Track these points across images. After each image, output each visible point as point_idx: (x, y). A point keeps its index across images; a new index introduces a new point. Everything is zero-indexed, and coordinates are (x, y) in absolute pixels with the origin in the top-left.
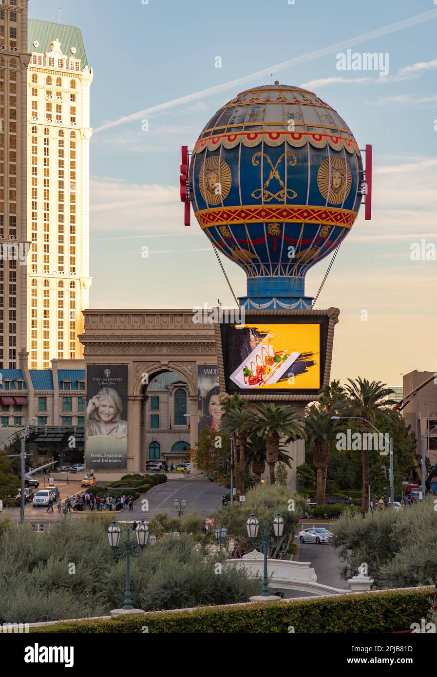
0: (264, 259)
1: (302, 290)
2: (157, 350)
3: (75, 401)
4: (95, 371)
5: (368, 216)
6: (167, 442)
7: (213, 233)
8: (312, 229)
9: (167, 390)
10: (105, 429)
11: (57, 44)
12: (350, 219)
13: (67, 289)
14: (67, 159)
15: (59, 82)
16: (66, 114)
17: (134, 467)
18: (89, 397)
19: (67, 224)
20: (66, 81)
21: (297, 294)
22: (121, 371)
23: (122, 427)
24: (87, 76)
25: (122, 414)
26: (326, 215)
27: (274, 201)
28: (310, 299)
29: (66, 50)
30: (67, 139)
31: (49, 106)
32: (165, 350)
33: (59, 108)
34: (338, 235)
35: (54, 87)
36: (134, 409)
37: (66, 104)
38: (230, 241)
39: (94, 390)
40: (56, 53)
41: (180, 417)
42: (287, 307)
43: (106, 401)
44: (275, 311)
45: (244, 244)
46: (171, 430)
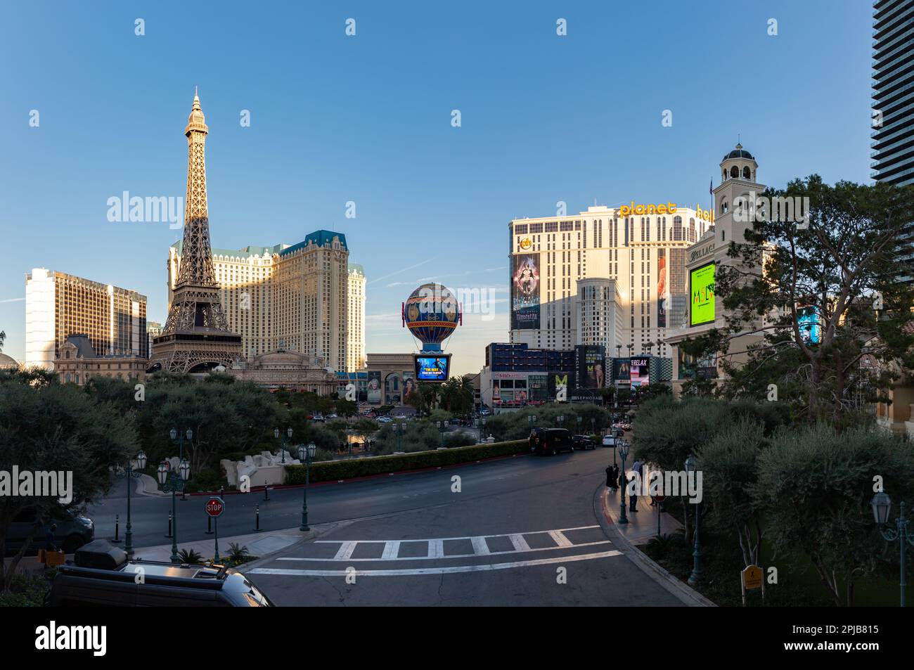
0: (429, 338)
1: (440, 348)
2: (390, 367)
3: (363, 383)
4: (371, 373)
5: (461, 325)
6: (391, 395)
7: (412, 330)
8: (443, 328)
9: (391, 379)
10: (374, 391)
11: (355, 270)
12: (455, 326)
13: (358, 347)
14: (358, 306)
15: (356, 282)
16: (358, 292)
17: (383, 403)
18: (369, 381)
19: (358, 327)
20: (358, 282)
21: (438, 349)
22: (379, 373)
23: (379, 391)
24: (364, 280)
25: (379, 387)
26: (448, 324)
27: (432, 320)
28: (442, 351)
29: (358, 273)
30: (358, 300)
31: (353, 290)
32: (392, 367)
33: (356, 290)
34: (452, 330)
35: (354, 284)
36: (383, 385)
37: (358, 289)
38: (418, 333)
39: (370, 379)
40: (355, 273)
41: (396, 387)
42: (436, 353)
43: (374, 382)
44: (432, 354)
45: (422, 333)
46: (392, 392)
